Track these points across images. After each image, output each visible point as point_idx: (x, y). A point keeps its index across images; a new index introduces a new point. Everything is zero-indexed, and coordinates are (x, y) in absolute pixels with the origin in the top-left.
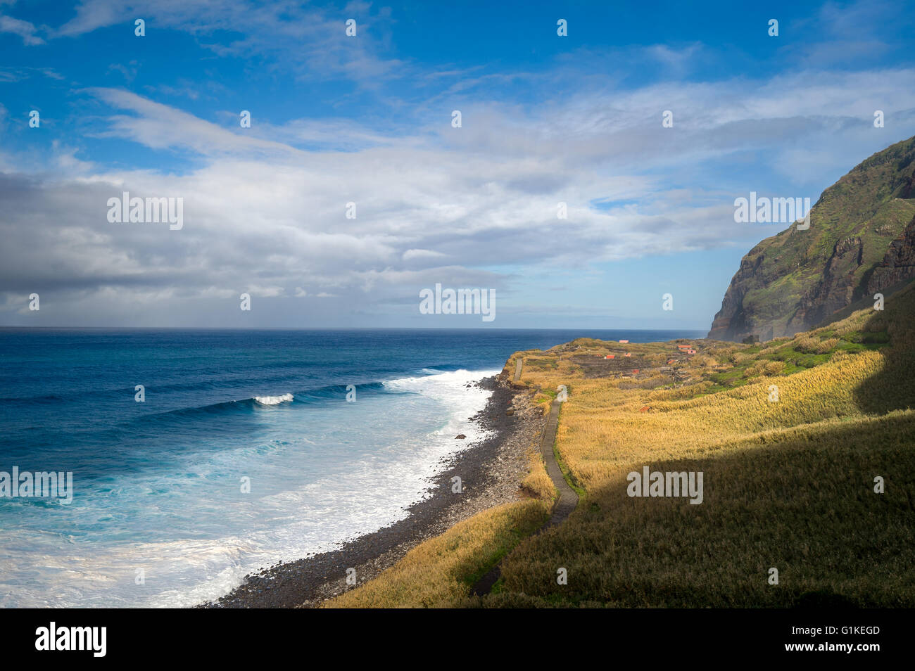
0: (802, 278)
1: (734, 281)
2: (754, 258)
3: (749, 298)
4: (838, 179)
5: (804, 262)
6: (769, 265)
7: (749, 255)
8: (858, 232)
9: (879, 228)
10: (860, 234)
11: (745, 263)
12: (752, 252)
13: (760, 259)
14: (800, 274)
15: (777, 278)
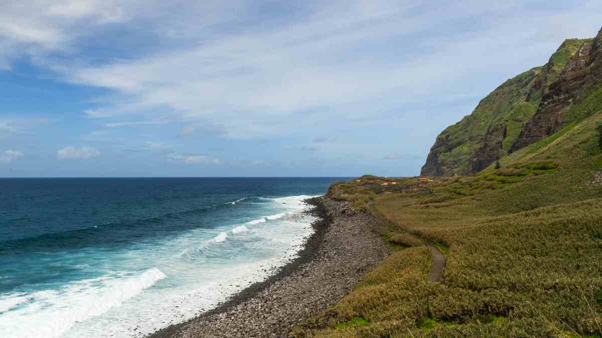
0: (470, 146)
1: (432, 149)
2: (444, 136)
3: (441, 157)
4: (489, 94)
5: (471, 139)
6: (452, 140)
7: (441, 134)
8: (501, 121)
9: (515, 118)
10: (501, 123)
11: (439, 139)
12: (443, 133)
13: (448, 136)
14: (468, 145)
15: (456, 147)
